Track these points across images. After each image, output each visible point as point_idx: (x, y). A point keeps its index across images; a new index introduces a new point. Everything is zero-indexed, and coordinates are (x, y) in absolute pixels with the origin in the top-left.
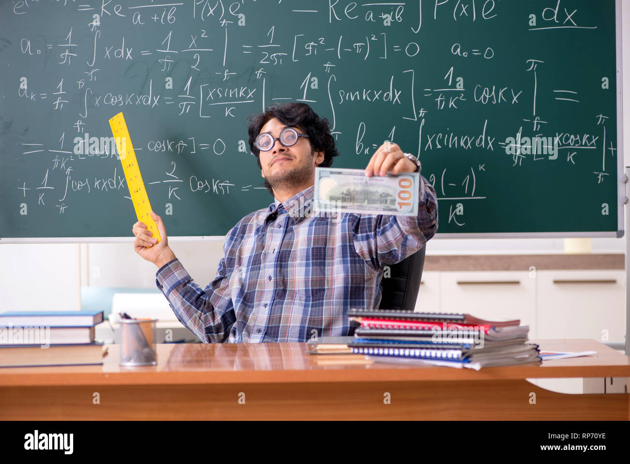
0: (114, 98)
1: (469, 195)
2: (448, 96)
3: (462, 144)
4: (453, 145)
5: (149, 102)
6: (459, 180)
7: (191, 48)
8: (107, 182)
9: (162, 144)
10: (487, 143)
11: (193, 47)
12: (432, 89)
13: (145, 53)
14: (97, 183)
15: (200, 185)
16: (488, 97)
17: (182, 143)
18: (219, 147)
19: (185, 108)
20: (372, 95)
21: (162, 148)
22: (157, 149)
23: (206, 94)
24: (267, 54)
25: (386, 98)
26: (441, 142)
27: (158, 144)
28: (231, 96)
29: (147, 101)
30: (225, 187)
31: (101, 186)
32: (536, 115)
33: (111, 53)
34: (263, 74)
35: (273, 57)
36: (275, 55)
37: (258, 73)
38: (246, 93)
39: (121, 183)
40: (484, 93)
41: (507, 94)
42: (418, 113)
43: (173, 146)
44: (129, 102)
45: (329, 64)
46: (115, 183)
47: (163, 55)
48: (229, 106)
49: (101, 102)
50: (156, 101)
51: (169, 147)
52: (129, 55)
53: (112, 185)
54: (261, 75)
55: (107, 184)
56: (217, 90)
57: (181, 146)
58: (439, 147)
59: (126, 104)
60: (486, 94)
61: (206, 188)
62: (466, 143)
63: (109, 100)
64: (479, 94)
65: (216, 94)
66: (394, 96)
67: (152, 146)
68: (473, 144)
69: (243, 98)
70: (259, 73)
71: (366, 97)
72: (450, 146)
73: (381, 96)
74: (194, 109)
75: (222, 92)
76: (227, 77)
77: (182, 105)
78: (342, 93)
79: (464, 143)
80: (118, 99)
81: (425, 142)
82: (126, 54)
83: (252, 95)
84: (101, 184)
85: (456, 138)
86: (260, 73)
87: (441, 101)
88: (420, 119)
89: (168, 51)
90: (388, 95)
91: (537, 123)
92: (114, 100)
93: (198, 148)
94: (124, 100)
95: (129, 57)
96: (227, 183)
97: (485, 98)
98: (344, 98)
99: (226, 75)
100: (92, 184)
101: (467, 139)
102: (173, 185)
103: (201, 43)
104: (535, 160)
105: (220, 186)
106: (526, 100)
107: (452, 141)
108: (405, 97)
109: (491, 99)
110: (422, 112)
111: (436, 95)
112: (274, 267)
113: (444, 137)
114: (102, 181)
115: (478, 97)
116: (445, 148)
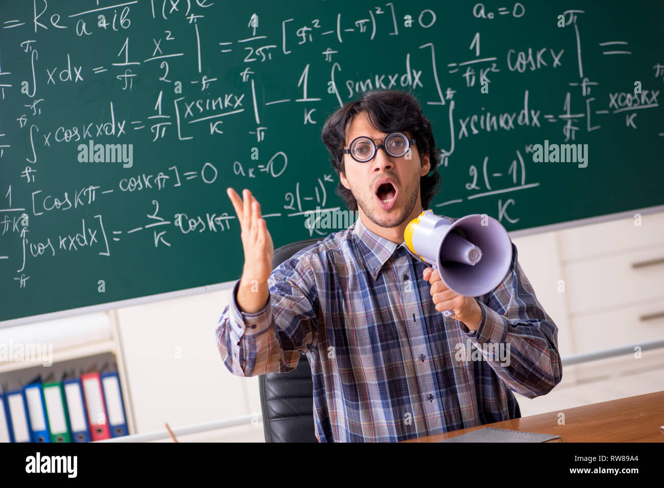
0: (68, 132)
1: (519, 184)
2: (477, 68)
3: (502, 124)
4: (492, 127)
5: (113, 131)
6: (505, 169)
7: (155, 56)
8: (75, 239)
9: (137, 180)
10: (531, 119)
11: (158, 54)
12: (458, 64)
13: (99, 70)
14: (62, 242)
15: (193, 224)
16: (524, 63)
17: (161, 175)
18: (209, 174)
19: (159, 131)
20: (386, 82)
21: (138, 186)
22: (132, 188)
23: (182, 110)
24: (250, 50)
25: (404, 82)
26: (477, 125)
27: (132, 181)
28: (214, 108)
29: (110, 130)
30: (223, 221)
31: (67, 245)
32: (585, 76)
33: (56, 77)
34: (250, 74)
35: (259, 52)
36: (261, 49)
37: (243, 74)
38: (233, 101)
39: (93, 237)
40: (519, 58)
41: (547, 57)
42: (445, 95)
43: (151, 181)
44: (87, 134)
45: (329, 51)
46: (85, 238)
47: (122, 70)
48: (214, 121)
49: (52, 139)
50: (122, 130)
51: (147, 183)
52: (78, 76)
53: (82, 241)
54: (248, 76)
55: (75, 242)
56: (195, 104)
57: (162, 180)
58: (475, 132)
59: (84, 137)
60: (521, 60)
61: (200, 226)
62: (507, 122)
63: (61, 135)
64: (514, 61)
65: (194, 109)
66: (413, 79)
67: (125, 185)
68: (515, 122)
69: (230, 109)
70: (245, 75)
71: (380, 85)
72: (489, 129)
73: (398, 81)
74: (171, 130)
75: (203, 105)
76: (206, 86)
77: (155, 129)
78: (350, 84)
79: (505, 122)
80: (73, 133)
81: (458, 128)
82: (74, 75)
83: (241, 102)
84: (67, 243)
85: (494, 119)
86: (247, 74)
87: (471, 76)
88: (448, 102)
89: (127, 64)
90: (406, 79)
91: (587, 86)
92: (69, 135)
93: (183, 178)
94: (81, 132)
95: (78, 78)
96: (225, 216)
97: (521, 65)
98: (354, 89)
99: (204, 82)
100: (56, 243)
101: (507, 118)
102: (159, 229)
103: (167, 48)
104: (589, 129)
105: (217, 221)
106: (569, 60)
107: (490, 122)
108: (427, 78)
109: (529, 65)
110: (450, 93)
111: (464, 69)
112: (426, 343)
113: (479, 119)
114: (68, 238)
115: (513, 65)
116: (483, 132)
